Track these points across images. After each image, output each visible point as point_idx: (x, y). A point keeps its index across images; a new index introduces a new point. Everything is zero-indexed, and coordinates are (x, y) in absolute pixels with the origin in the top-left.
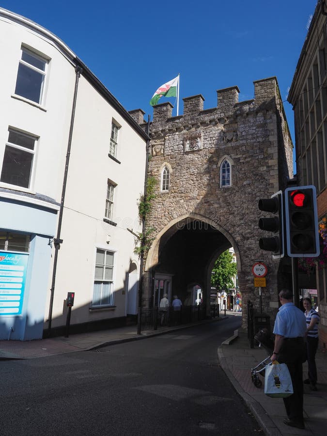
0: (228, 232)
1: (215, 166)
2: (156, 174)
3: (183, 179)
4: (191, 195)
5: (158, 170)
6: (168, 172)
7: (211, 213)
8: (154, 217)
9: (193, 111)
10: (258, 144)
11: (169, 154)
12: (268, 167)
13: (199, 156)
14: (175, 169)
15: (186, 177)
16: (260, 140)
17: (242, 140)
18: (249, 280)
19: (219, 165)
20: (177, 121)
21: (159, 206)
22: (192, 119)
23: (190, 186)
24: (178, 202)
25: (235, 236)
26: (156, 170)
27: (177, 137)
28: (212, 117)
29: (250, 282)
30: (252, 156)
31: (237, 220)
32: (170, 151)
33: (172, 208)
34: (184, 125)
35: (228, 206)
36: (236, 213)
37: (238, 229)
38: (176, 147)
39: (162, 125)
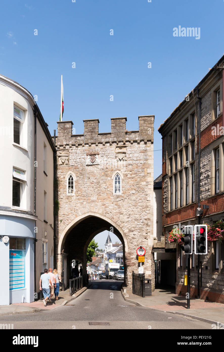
0: (119, 226)
1: (109, 178)
2: (62, 180)
3: (85, 186)
4: (92, 198)
5: (64, 177)
6: (72, 179)
7: (107, 213)
8: (62, 214)
9: (92, 132)
10: (141, 164)
11: (73, 165)
12: (147, 182)
13: (98, 170)
14: (78, 178)
15: (88, 185)
16: (142, 162)
17: (130, 160)
18: (133, 258)
19: (112, 178)
20: (79, 138)
21: (66, 206)
22: (91, 139)
23: (90, 192)
24: (82, 203)
25: (124, 229)
26: (62, 177)
27: (79, 152)
28: (107, 140)
29: (134, 259)
30: (136, 174)
31: (125, 218)
32: (74, 163)
33: (78, 208)
34: (85, 142)
35: (119, 208)
36: (124, 213)
37: (126, 224)
38: (78, 160)
39: (66, 139)
